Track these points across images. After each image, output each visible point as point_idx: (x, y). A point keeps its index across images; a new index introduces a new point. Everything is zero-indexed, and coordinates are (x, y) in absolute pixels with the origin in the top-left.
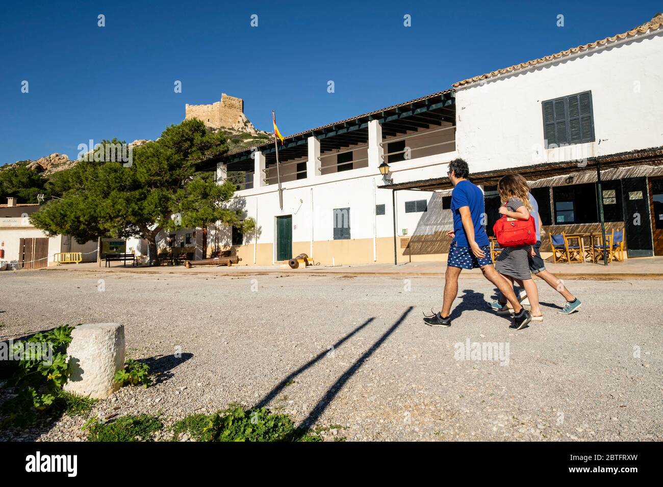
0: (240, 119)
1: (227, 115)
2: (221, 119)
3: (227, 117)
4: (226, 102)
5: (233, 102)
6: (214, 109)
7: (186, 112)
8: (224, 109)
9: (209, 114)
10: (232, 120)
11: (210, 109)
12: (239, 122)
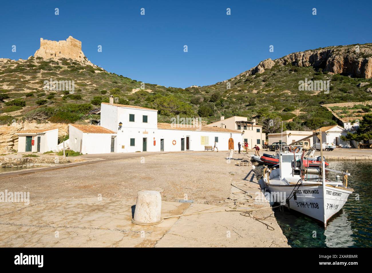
0: (81, 55)
1: (73, 51)
2: (69, 53)
3: (73, 52)
4: (72, 42)
5: (76, 43)
6: (64, 46)
7: (41, 44)
8: (71, 47)
9: (61, 48)
10: (76, 55)
11: (61, 45)
12: (80, 57)
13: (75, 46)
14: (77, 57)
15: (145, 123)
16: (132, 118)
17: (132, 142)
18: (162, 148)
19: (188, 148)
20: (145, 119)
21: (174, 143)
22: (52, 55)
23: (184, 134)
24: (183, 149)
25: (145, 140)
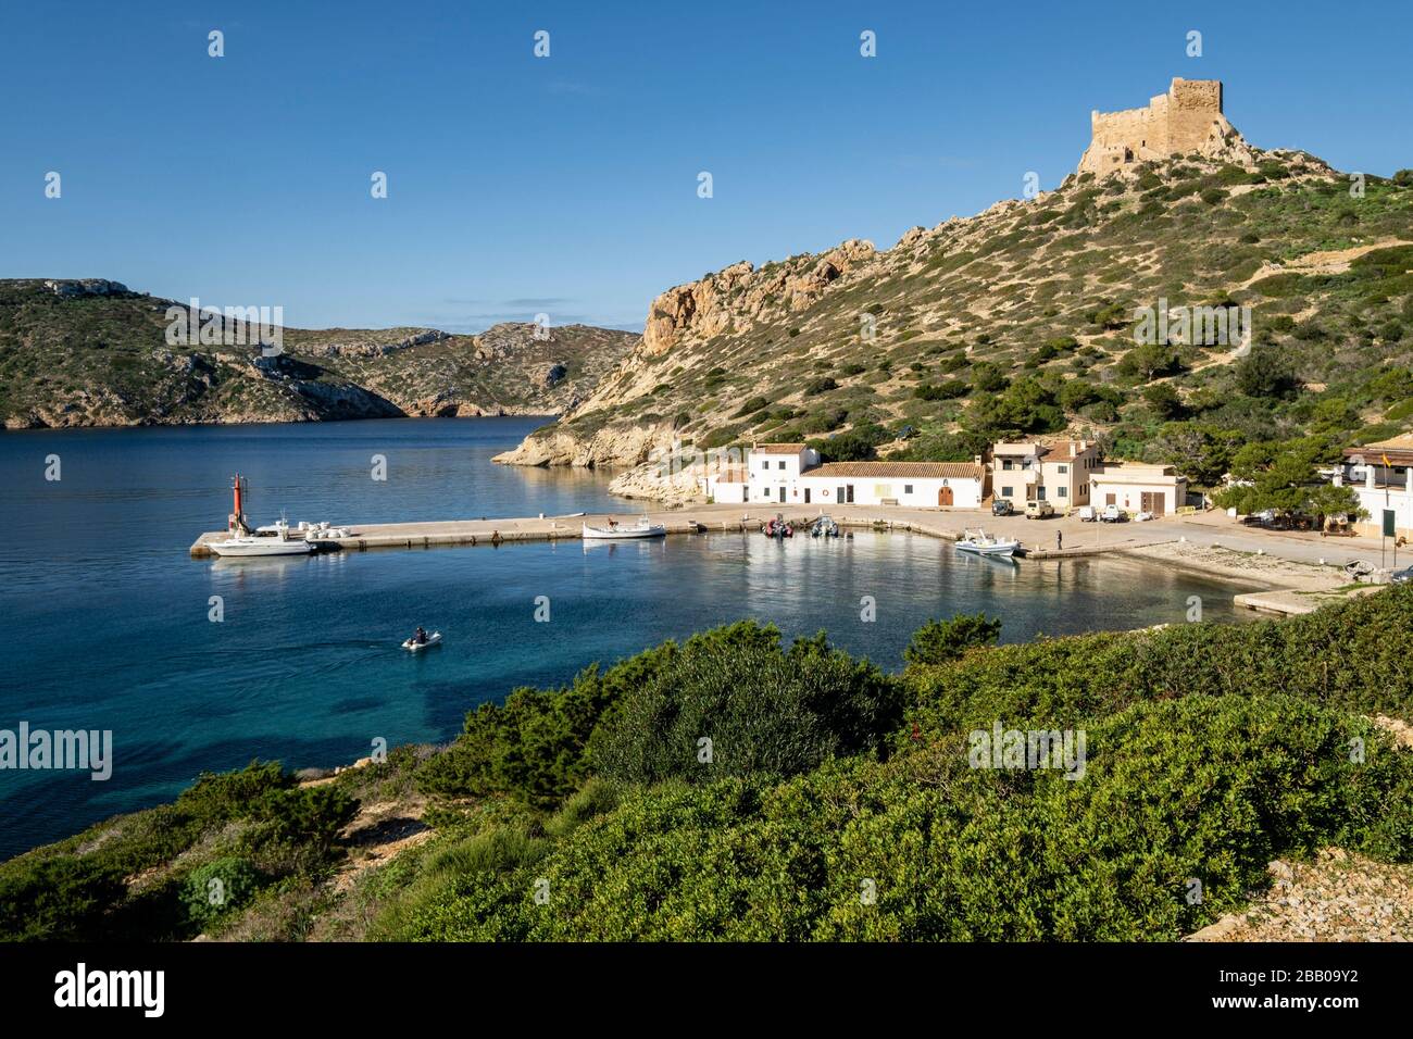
0: (1215, 130)
1: (1186, 125)
2: (1173, 138)
3: (1185, 129)
4: (1182, 97)
5: (1197, 92)
6: (1154, 118)
7: (1092, 131)
8: (1178, 113)
9: (1145, 128)
10: (1196, 135)
11: (1146, 118)
12: (1212, 137)
13: (1195, 103)
14: (1203, 140)
15: (782, 471)
16: (766, 465)
17: (767, 492)
18: (808, 500)
19: (850, 499)
20: (782, 465)
21: (826, 493)
22: (1116, 159)
23: (844, 482)
24: (840, 500)
25: (783, 490)
